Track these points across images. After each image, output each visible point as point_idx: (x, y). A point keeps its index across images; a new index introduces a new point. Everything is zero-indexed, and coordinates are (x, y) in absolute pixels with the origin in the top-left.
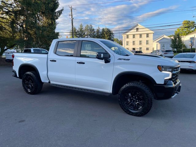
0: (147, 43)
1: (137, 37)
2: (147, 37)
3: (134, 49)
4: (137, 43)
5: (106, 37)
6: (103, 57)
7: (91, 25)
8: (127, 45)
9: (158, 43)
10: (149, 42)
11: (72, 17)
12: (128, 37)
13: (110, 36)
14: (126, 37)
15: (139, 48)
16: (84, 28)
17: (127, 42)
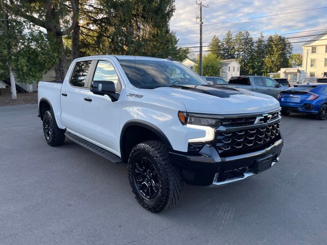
5: (275, 51)
6: (102, 91)
7: (247, 32)
8: (312, 65)
11: (201, 21)
12: (314, 50)
13: (283, 49)
14: (310, 51)
16: (234, 37)
17: (312, 60)
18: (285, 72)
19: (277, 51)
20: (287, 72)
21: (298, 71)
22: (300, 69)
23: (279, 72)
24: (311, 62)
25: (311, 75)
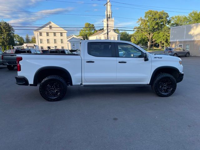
0: (62, 42)
1: (51, 35)
2: (61, 36)
3: (49, 47)
4: (52, 41)
5: (4, 31)
8: (41, 43)
9: (69, 42)
10: (64, 41)
12: (41, 34)
13: (9, 31)
14: (39, 34)
15: (54, 47)
17: (40, 40)
18: (27, 46)
19: (5, 32)
20: (28, 46)
21: (34, 45)
22: (35, 44)
23: (23, 45)
24: (40, 41)
25: (41, 48)
